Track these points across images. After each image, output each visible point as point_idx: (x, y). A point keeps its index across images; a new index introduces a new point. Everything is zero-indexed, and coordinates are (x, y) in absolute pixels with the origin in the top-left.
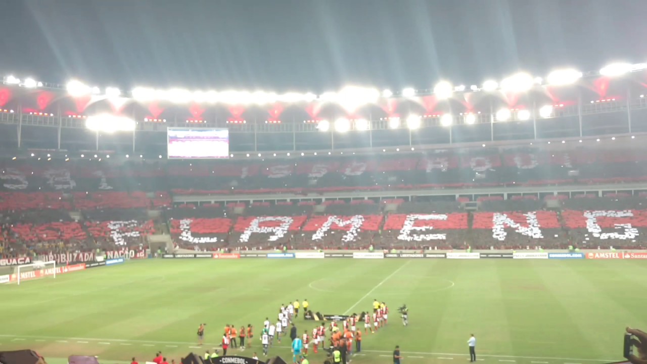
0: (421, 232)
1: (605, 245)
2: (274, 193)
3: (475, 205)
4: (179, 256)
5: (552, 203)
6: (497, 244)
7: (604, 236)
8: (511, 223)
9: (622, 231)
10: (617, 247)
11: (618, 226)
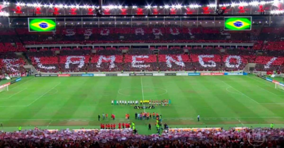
0: (140, 64)
1: (206, 69)
2: (71, 43)
3: (157, 51)
4: (43, 76)
5: (186, 51)
6: (169, 69)
7: (205, 66)
8: (172, 60)
9: (211, 64)
10: (209, 70)
11: (209, 61)
